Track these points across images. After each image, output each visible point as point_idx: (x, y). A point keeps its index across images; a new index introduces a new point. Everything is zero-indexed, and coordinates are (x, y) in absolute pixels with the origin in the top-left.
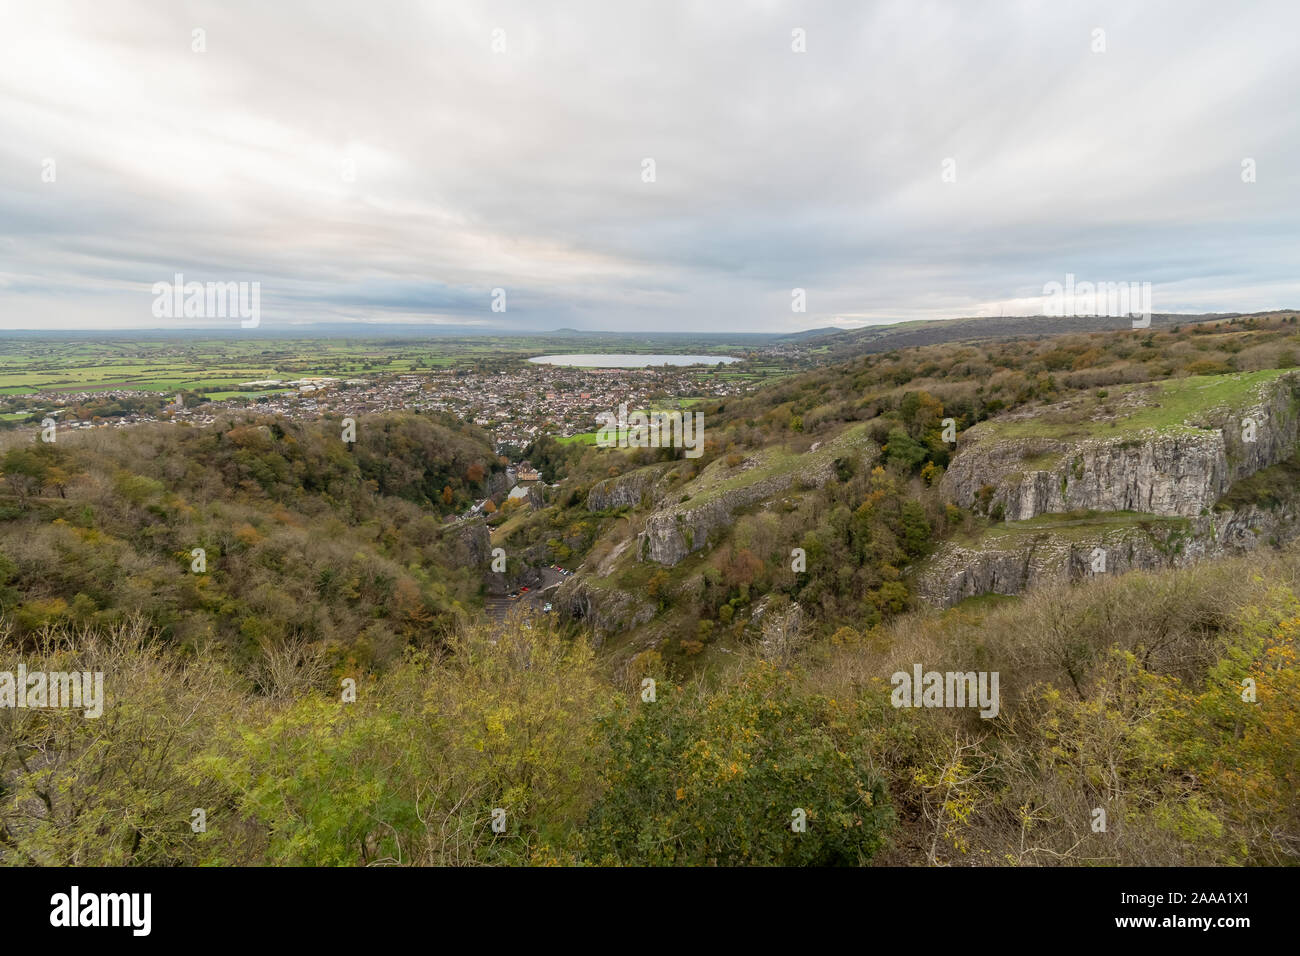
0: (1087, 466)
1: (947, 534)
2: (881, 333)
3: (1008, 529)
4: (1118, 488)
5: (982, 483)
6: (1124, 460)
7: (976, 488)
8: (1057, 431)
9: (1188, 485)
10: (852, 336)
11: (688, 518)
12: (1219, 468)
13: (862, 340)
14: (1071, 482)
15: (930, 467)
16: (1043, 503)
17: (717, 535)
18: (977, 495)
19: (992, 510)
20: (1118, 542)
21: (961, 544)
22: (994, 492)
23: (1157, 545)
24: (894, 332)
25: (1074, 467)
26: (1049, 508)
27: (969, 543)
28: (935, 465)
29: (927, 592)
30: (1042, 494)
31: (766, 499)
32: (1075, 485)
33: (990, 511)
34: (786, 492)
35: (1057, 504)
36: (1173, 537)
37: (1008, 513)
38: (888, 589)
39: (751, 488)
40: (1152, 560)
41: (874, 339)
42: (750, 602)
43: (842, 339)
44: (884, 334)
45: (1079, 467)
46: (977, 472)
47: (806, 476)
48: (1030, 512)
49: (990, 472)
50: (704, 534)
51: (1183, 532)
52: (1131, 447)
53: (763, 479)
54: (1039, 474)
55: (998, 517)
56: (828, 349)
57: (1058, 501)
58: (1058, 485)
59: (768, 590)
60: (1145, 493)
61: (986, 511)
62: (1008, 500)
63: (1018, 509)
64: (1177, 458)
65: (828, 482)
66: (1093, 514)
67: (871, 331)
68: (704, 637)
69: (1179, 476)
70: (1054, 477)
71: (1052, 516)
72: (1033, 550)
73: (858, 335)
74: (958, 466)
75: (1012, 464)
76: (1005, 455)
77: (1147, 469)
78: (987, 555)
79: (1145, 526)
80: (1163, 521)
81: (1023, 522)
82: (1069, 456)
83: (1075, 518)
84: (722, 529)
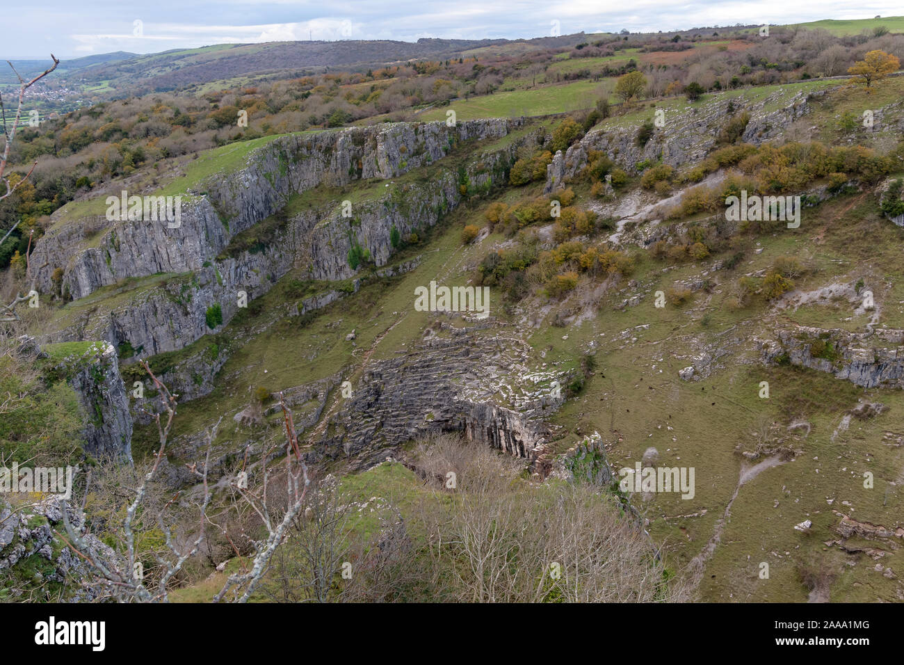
0: (121, 239)
2: (176, 62)
3: (69, 309)
4: (147, 255)
5: (55, 267)
7: (52, 273)
9: (189, 244)
10: (140, 67)
12: (212, 227)
13: (154, 72)
14: (113, 256)
15: (16, 257)
16: (98, 277)
18: (53, 279)
20: (143, 302)
22: (63, 274)
23: (173, 299)
24: (192, 60)
25: (112, 241)
26: (103, 282)
28: (20, 254)
30: (93, 269)
32: (117, 258)
33: (62, 293)
35: (107, 276)
36: (185, 288)
37: (73, 292)
40: (170, 312)
41: (168, 69)
43: (128, 71)
44: (181, 63)
45: (116, 240)
48: (87, 289)
51: (190, 284)
54: (88, 251)
55: (67, 298)
56: (110, 85)
57: (107, 274)
58: (104, 260)
60: (165, 256)
61: (59, 294)
62: (70, 280)
63: (78, 288)
66: (135, 280)
67: (166, 59)
69: (182, 237)
70: (100, 253)
71: (104, 289)
73: (149, 64)
74: (36, 253)
76: (70, 236)
77: (160, 235)
79: (164, 284)
80: (177, 278)
81: (82, 299)
82: (109, 231)
83: (118, 287)
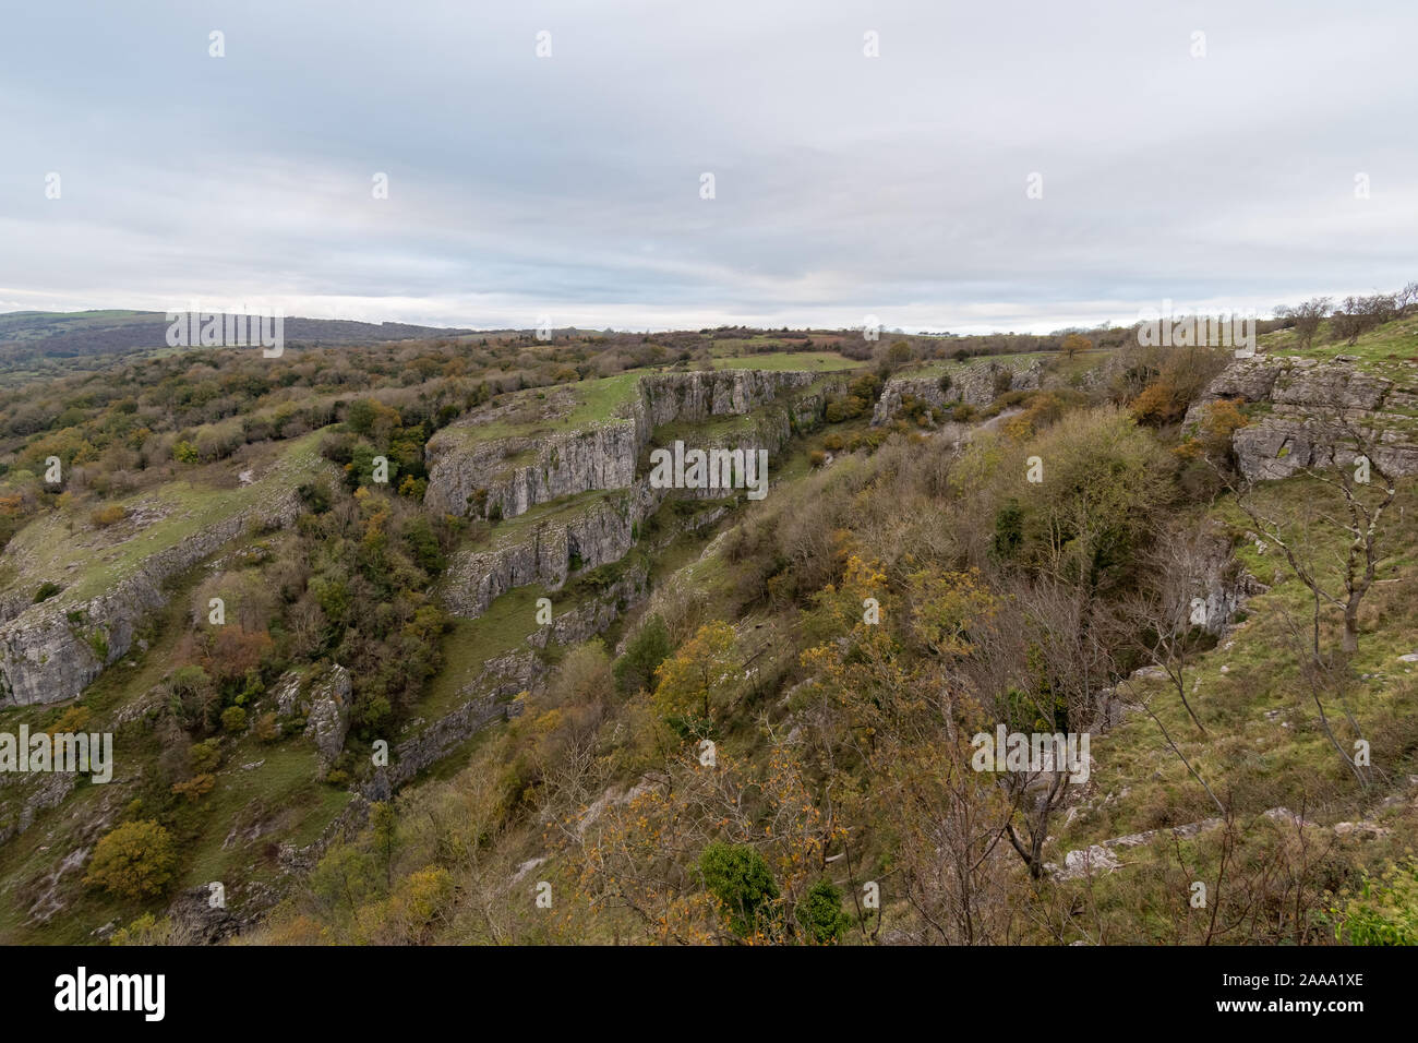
0: (560, 458)
1: (456, 545)
3: (512, 525)
4: (582, 472)
5: (473, 488)
6: (584, 449)
7: (468, 494)
8: (523, 430)
9: (623, 462)
11: (93, 612)
14: (551, 473)
15: (410, 481)
16: (533, 495)
17: (149, 625)
18: (469, 501)
19: (488, 512)
21: (473, 549)
22: (487, 494)
23: (615, 512)
25: (552, 459)
26: (538, 500)
27: (482, 547)
28: (415, 479)
29: (458, 606)
30: (532, 487)
31: (210, 557)
32: (555, 475)
33: (487, 513)
34: (238, 542)
35: (543, 494)
36: (622, 502)
37: (506, 512)
38: (423, 615)
39: (181, 546)
40: (614, 524)
42: (265, 691)
45: (555, 459)
46: (466, 477)
47: (263, 516)
48: (525, 506)
49: (477, 476)
50: (129, 630)
51: (625, 499)
52: (587, 436)
53: (195, 530)
54: (527, 469)
55: (496, 517)
57: (543, 492)
58: (542, 478)
59: (288, 666)
60: (600, 474)
61: (483, 516)
62: (504, 499)
63: (514, 506)
64: (616, 442)
65: (297, 518)
66: (571, 498)
68: (212, 764)
69: (619, 456)
70: (539, 471)
71: (542, 506)
72: (538, 539)
74: (443, 474)
75: (497, 464)
76: (487, 457)
77: (600, 454)
78: (504, 553)
79: (607, 499)
80: (615, 493)
81: (521, 516)
82: (544, 451)
83: (561, 503)
84: (156, 614)
